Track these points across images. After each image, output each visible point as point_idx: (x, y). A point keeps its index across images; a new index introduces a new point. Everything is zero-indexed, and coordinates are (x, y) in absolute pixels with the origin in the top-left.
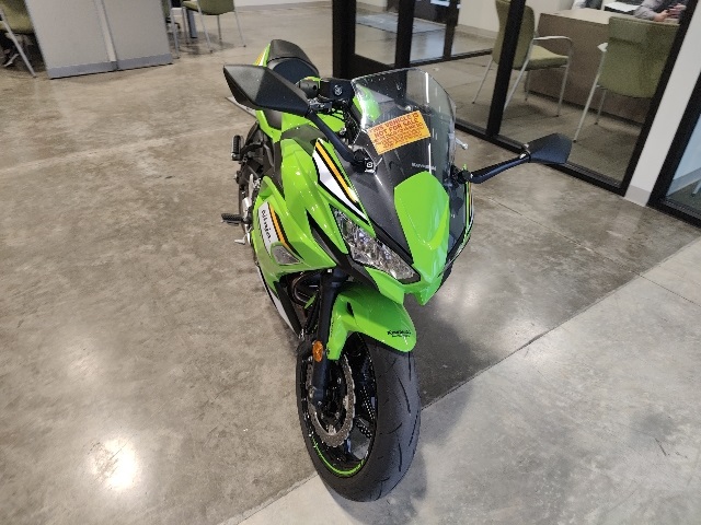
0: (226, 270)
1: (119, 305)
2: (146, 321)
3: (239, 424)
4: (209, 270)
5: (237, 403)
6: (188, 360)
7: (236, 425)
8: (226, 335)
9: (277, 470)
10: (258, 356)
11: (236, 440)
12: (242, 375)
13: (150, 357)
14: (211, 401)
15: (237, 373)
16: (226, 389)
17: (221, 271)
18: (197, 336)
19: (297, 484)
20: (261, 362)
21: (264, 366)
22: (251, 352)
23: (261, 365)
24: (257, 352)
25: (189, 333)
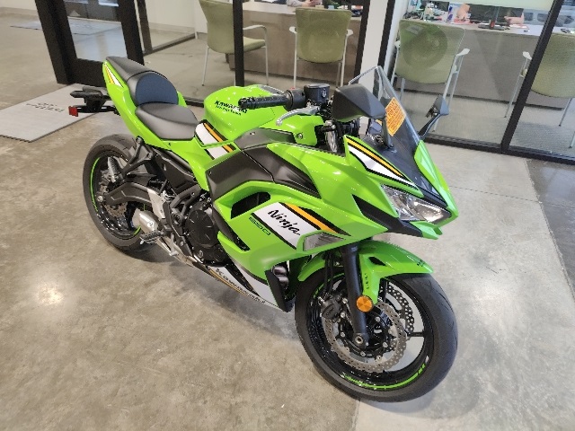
0: (132, 289)
1: (50, 374)
2: (98, 373)
3: (272, 405)
4: (115, 297)
5: (255, 391)
6: (178, 384)
7: (272, 408)
8: (190, 343)
9: (333, 418)
10: (234, 345)
11: (283, 418)
12: (237, 367)
13: (138, 401)
14: (233, 403)
15: (232, 368)
16: (236, 386)
17: (129, 293)
18: (165, 359)
19: (354, 418)
20: (241, 348)
21: (248, 351)
22: (225, 345)
23: (244, 350)
24: (230, 342)
25: (154, 360)
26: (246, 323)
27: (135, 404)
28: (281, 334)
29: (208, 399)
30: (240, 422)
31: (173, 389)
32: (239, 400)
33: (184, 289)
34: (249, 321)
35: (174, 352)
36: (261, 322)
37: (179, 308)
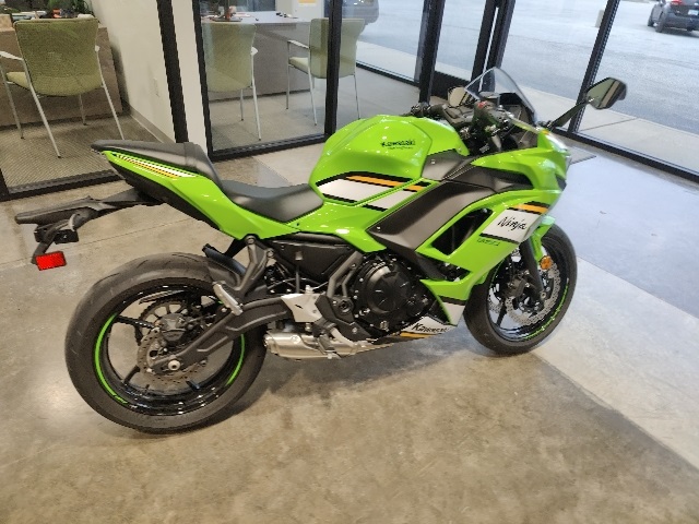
3: (512, 399)
5: (493, 403)
6: (455, 453)
7: (515, 401)
8: (408, 423)
10: (434, 393)
11: (527, 399)
12: (460, 403)
13: (459, 495)
14: (498, 423)
16: (481, 413)
18: (417, 452)
20: (440, 390)
21: (446, 387)
22: (429, 399)
23: (444, 390)
24: (428, 394)
25: (412, 462)
26: (411, 373)
27: (461, 498)
28: (440, 358)
29: (484, 438)
30: (519, 427)
31: (459, 460)
32: (496, 417)
33: (327, 397)
34: (410, 369)
35: (411, 441)
36: (417, 363)
37: (351, 413)
